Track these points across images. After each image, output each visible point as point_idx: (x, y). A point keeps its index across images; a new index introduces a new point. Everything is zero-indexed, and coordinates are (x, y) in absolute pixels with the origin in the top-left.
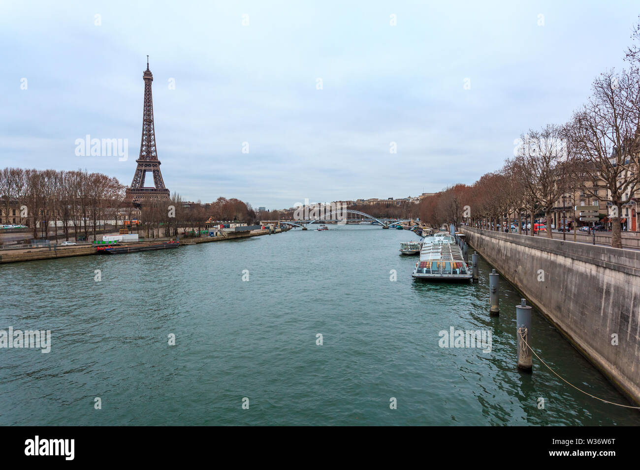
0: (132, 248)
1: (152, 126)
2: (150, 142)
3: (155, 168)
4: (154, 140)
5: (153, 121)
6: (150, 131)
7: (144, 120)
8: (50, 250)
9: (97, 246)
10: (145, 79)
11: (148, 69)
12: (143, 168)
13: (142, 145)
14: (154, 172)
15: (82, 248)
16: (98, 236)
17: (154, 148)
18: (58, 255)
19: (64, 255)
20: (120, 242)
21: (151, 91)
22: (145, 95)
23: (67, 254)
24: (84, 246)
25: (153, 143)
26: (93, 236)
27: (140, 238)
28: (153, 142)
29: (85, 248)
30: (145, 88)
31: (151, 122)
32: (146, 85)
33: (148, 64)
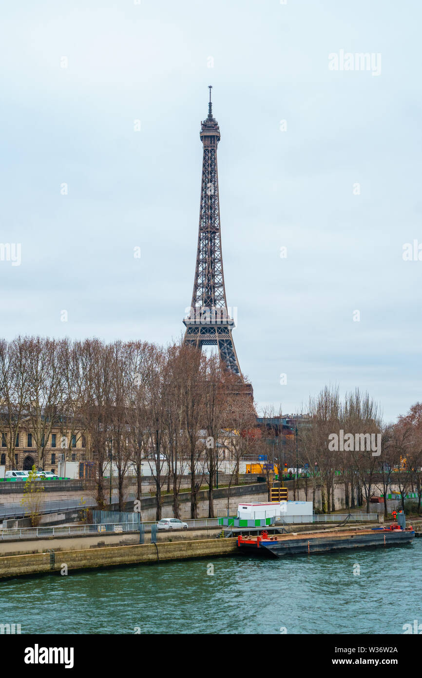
0: (317, 543)
1: (217, 241)
2: (213, 276)
3: (224, 336)
4: (222, 272)
5: (218, 230)
6: (212, 252)
7: (201, 229)
8: (141, 541)
9: (236, 534)
10: (203, 138)
11: (210, 116)
12: (198, 337)
13: (196, 287)
14: (221, 346)
15: (202, 536)
16: (219, 505)
17: (221, 289)
18: (160, 555)
19: (170, 555)
20: (277, 524)
21: (216, 165)
22: (204, 173)
23: (177, 554)
24: (205, 532)
25: (218, 279)
26: (207, 502)
27: (316, 512)
28: (220, 277)
29: (208, 536)
30: (204, 158)
31: (215, 233)
32: (206, 151)
33: (210, 104)
